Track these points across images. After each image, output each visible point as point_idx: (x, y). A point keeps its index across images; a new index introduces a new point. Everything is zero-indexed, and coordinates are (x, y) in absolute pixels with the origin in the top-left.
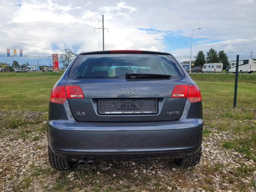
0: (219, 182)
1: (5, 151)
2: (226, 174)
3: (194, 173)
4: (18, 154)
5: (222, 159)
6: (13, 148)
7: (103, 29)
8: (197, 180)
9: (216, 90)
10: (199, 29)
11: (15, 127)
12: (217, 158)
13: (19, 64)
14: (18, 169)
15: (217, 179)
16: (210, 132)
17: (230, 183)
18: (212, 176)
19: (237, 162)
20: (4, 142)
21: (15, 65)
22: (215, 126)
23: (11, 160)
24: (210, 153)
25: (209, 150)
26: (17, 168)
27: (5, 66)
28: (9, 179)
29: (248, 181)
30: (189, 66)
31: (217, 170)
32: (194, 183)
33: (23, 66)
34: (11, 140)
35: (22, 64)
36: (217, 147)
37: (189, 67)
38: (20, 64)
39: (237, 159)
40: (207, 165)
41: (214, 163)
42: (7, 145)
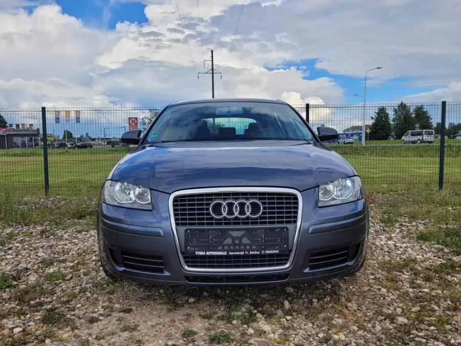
0: (408, 280)
1: (73, 244)
2: (420, 271)
3: (369, 270)
4: (93, 247)
5: (415, 254)
6: (83, 241)
7: (213, 73)
8: (373, 277)
9: (410, 169)
10: (378, 68)
11: (81, 217)
12: (407, 253)
13: (73, 136)
14: (96, 264)
15: (406, 276)
16: (397, 221)
17: (426, 281)
18: (398, 273)
19: (439, 258)
20: (68, 234)
21: (68, 138)
22: (405, 214)
23: (84, 254)
24: (396, 246)
25: (395, 243)
26: (94, 263)
27: (52, 139)
28: (85, 274)
29: (456, 279)
30: (361, 133)
31: (405, 266)
32: (368, 280)
33: (80, 139)
34: (79, 232)
35: (79, 136)
36: (407, 239)
37: (361, 135)
38: (76, 135)
39: (440, 254)
40: (390, 261)
41: (401, 258)
42: (74, 237)
